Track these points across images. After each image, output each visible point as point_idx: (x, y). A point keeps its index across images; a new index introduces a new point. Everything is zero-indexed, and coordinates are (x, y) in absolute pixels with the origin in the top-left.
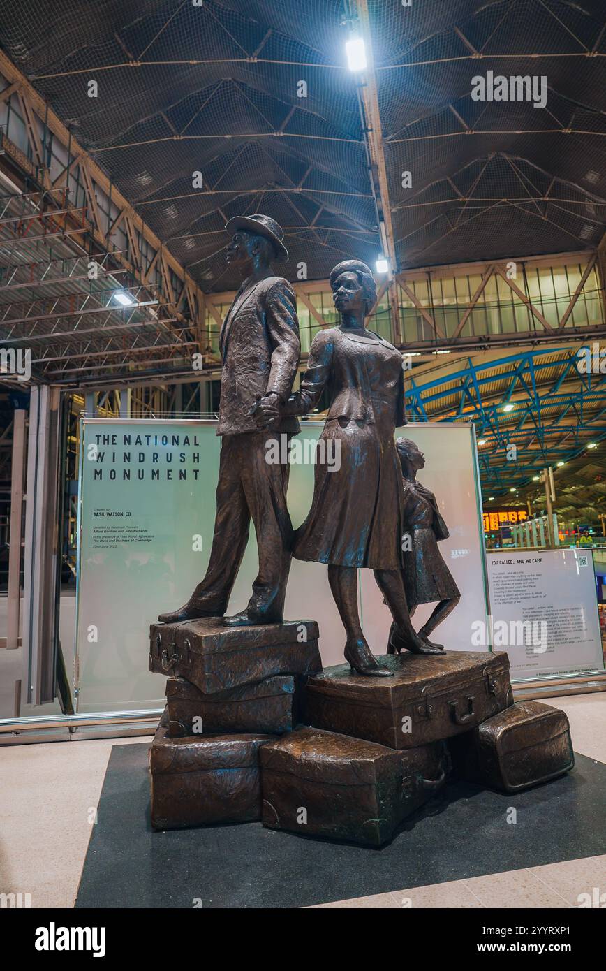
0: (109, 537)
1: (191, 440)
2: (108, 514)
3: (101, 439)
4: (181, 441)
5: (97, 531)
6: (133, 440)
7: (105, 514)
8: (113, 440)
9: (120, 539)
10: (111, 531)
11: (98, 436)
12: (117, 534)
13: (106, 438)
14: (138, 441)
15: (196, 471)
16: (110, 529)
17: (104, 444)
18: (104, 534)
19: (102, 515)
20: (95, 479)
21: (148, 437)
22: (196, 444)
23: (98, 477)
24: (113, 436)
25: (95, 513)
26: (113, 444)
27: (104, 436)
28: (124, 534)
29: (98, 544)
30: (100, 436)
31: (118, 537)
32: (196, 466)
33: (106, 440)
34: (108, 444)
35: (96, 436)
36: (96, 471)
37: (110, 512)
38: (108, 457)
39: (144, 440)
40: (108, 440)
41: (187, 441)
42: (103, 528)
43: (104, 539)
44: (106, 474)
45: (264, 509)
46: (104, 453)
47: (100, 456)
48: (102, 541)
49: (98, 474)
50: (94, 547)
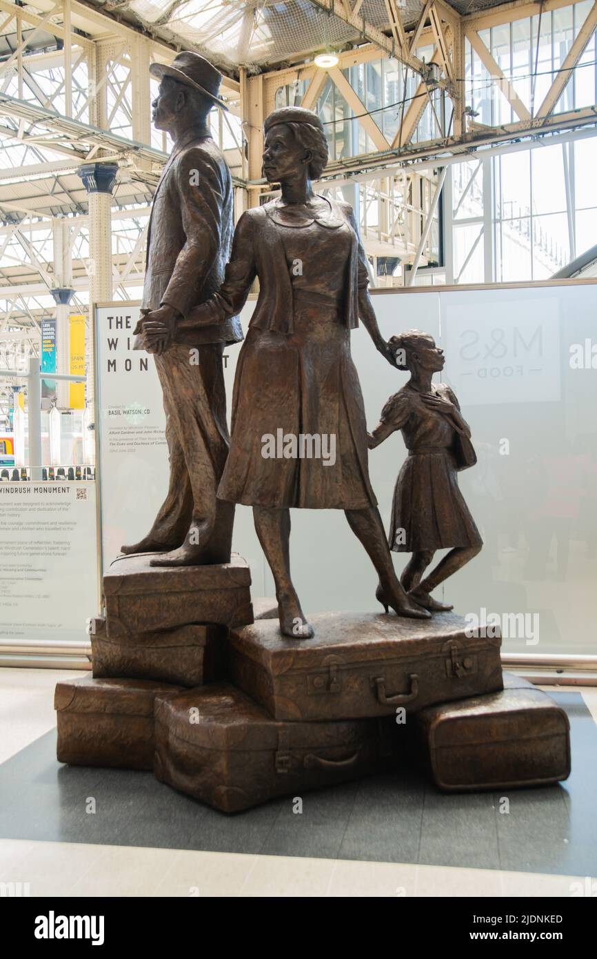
0: (126, 440)
2: (124, 412)
3: (114, 322)
5: (113, 433)
7: (121, 412)
8: (127, 322)
9: (138, 441)
10: (129, 433)
11: (110, 318)
12: (135, 436)
13: (119, 320)
16: (127, 431)
17: (117, 328)
18: (119, 436)
19: (118, 413)
20: (109, 371)
23: (112, 369)
24: (127, 317)
25: (110, 412)
26: (127, 327)
27: (117, 318)
28: (142, 436)
29: (116, 447)
30: (112, 318)
31: (136, 439)
33: (119, 323)
34: (121, 328)
35: (108, 318)
36: (109, 361)
37: (127, 409)
38: (122, 344)
40: (121, 323)
42: (119, 428)
43: (121, 442)
44: (120, 365)
45: (190, 433)
46: (117, 339)
47: (113, 344)
48: (118, 444)
49: (112, 364)
50: (112, 451)
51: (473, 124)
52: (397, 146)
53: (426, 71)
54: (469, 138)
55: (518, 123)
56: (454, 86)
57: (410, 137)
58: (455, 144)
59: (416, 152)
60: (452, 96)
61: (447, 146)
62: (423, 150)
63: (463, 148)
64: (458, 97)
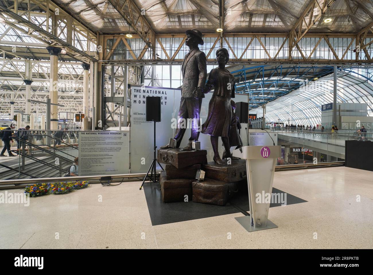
1: (164, 93)
2: (138, 114)
3: (136, 90)
4: (161, 93)
5: (134, 119)
6: (146, 91)
8: (140, 91)
9: (142, 122)
10: (139, 119)
11: (135, 90)
12: (141, 120)
14: (148, 92)
15: (166, 102)
18: (137, 120)
19: (136, 114)
21: (151, 91)
22: (166, 94)
23: (135, 103)
24: (140, 90)
25: (134, 113)
26: (140, 92)
28: (143, 120)
29: (135, 123)
32: (166, 101)
33: (137, 91)
37: (139, 113)
38: (138, 96)
39: (149, 92)
40: (138, 91)
41: (163, 93)
42: (136, 118)
44: (137, 102)
47: (135, 96)
48: (136, 122)
49: (135, 101)
50: (134, 124)
51: (157, 57)
52: (139, 59)
53: (148, 44)
54: (156, 60)
55: (167, 59)
56: (154, 48)
57: (142, 57)
58: (153, 61)
59: (143, 61)
60: (153, 50)
61: (152, 61)
62: (145, 61)
63: (155, 62)
64: (154, 51)
